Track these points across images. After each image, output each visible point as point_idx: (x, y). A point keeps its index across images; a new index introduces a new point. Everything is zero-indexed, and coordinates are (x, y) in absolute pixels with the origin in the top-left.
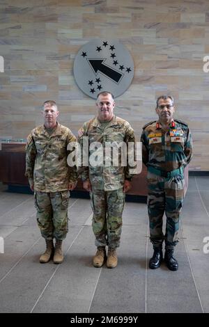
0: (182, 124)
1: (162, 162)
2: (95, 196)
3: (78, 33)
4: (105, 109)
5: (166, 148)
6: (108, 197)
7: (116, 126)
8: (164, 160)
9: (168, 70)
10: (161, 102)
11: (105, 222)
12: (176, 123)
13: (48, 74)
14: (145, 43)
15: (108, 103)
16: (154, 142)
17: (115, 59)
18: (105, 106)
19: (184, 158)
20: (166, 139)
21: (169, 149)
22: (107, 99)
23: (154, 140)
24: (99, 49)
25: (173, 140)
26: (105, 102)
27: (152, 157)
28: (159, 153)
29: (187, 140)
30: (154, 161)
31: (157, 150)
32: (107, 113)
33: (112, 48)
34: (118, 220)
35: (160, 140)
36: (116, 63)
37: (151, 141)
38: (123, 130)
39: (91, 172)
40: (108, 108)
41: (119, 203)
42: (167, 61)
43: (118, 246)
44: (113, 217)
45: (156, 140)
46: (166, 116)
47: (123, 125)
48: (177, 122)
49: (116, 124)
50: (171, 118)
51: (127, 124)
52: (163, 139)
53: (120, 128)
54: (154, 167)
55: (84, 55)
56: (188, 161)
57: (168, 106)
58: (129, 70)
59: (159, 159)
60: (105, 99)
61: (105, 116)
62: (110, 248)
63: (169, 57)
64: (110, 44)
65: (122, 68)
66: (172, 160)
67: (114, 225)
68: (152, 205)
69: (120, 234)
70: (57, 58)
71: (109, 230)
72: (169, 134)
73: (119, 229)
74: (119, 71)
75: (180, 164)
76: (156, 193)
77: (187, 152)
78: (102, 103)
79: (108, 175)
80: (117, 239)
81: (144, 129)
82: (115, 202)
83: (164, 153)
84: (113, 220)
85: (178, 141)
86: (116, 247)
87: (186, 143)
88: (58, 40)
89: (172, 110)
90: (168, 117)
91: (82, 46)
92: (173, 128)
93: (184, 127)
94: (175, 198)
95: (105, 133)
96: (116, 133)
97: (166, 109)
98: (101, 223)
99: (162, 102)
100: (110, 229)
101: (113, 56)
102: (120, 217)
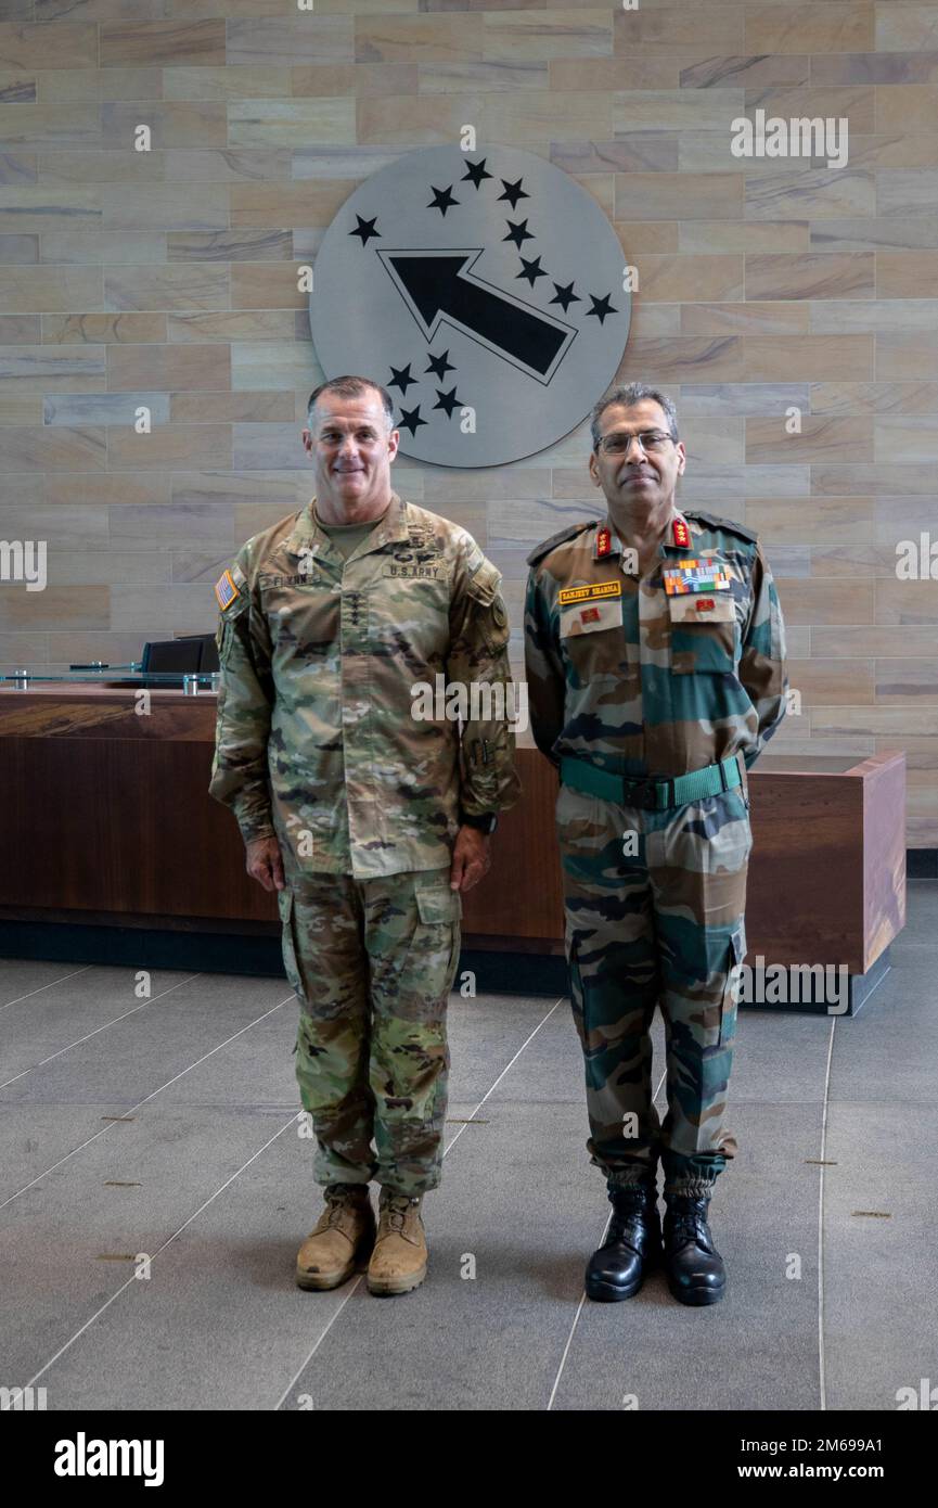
0: (728, 532)
1: (629, 729)
2: (302, 911)
3: (336, 118)
4: (348, 463)
5: (647, 656)
6: (370, 913)
7: (405, 545)
8: (638, 720)
9: (811, 302)
10: (614, 418)
11: (364, 1054)
12: (694, 529)
13: (174, 335)
14: (686, 165)
15: (364, 434)
16: (587, 629)
17: (529, 250)
18: (352, 446)
19: (742, 710)
20: (648, 608)
21: (664, 658)
22: (359, 411)
23: (587, 617)
24: (443, 200)
25: (679, 611)
26: (352, 428)
27: (578, 703)
28: (612, 681)
29: (754, 613)
30: (590, 726)
31: (604, 666)
32: (362, 484)
33: (513, 193)
34: (426, 1040)
35: (614, 616)
36: (532, 271)
37: (568, 625)
38: (442, 567)
39: (281, 785)
40: (363, 457)
41: (427, 946)
42: (806, 257)
43: (434, 1186)
44: (397, 1023)
45: (594, 615)
46: (641, 488)
47: (441, 544)
48: (702, 523)
49: (404, 536)
50: (670, 503)
51: (460, 535)
52: (632, 611)
53: (422, 558)
54: (588, 758)
55: (365, 230)
56: (767, 724)
57: (649, 438)
58: (602, 308)
59: (612, 716)
60: (349, 413)
61: (350, 498)
62: (389, 1193)
63: (815, 238)
64: (501, 171)
65: (565, 296)
66: (677, 716)
67: (404, 1068)
68: (588, 959)
69: (438, 1116)
70: (225, 251)
71: (382, 1096)
72: (658, 583)
73: (432, 1088)
74: (553, 315)
75: (722, 739)
76: (607, 892)
77: (759, 680)
78: (335, 435)
79: (368, 797)
80: (426, 1145)
81: (536, 562)
82: (406, 943)
83: (634, 681)
84: (398, 1043)
85: (706, 616)
86: (422, 1186)
87: (750, 633)
88: (231, 158)
89: (670, 457)
90: (654, 494)
91: (352, 187)
92: (679, 551)
93: (739, 548)
94: (700, 916)
95: (347, 586)
96: (404, 585)
97: (637, 449)
98: (341, 1059)
99: (621, 420)
100: (389, 1088)
101: (518, 233)
102: (437, 1024)
